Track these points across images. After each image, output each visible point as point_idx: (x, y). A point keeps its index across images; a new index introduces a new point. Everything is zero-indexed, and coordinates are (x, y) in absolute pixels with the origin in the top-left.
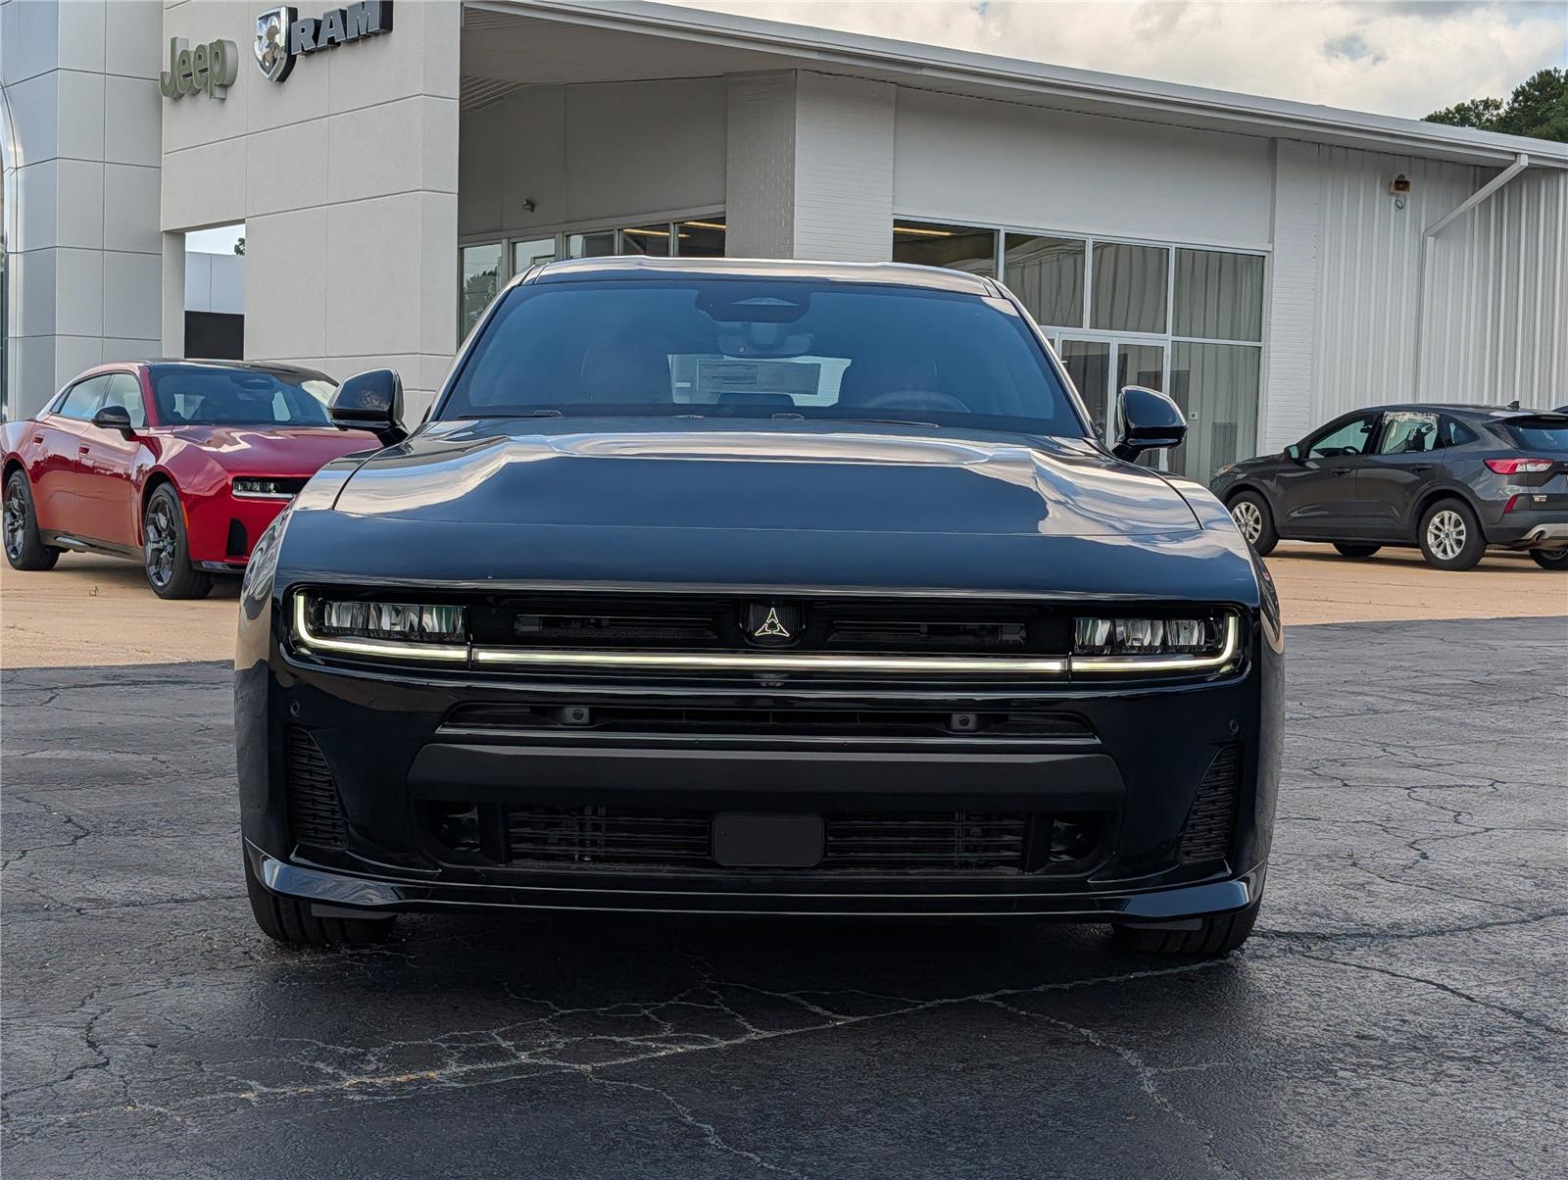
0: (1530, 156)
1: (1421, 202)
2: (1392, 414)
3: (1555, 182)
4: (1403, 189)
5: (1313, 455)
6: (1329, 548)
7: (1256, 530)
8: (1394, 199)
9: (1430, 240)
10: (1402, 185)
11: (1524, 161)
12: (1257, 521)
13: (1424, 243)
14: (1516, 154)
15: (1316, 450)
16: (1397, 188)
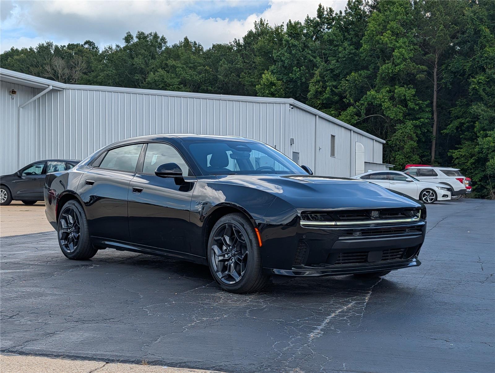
0: (53, 86)
1: (18, 98)
2: (50, 162)
3: (56, 94)
4: (14, 94)
5: (23, 175)
6: (21, 202)
7: (5, 198)
8: (11, 96)
9: (21, 109)
10: (14, 92)
11: (51, 88)
12: (5, 195)
13: (19, 110)
14: (49, 85)
15: (24, 173)
16: (12, 93)
